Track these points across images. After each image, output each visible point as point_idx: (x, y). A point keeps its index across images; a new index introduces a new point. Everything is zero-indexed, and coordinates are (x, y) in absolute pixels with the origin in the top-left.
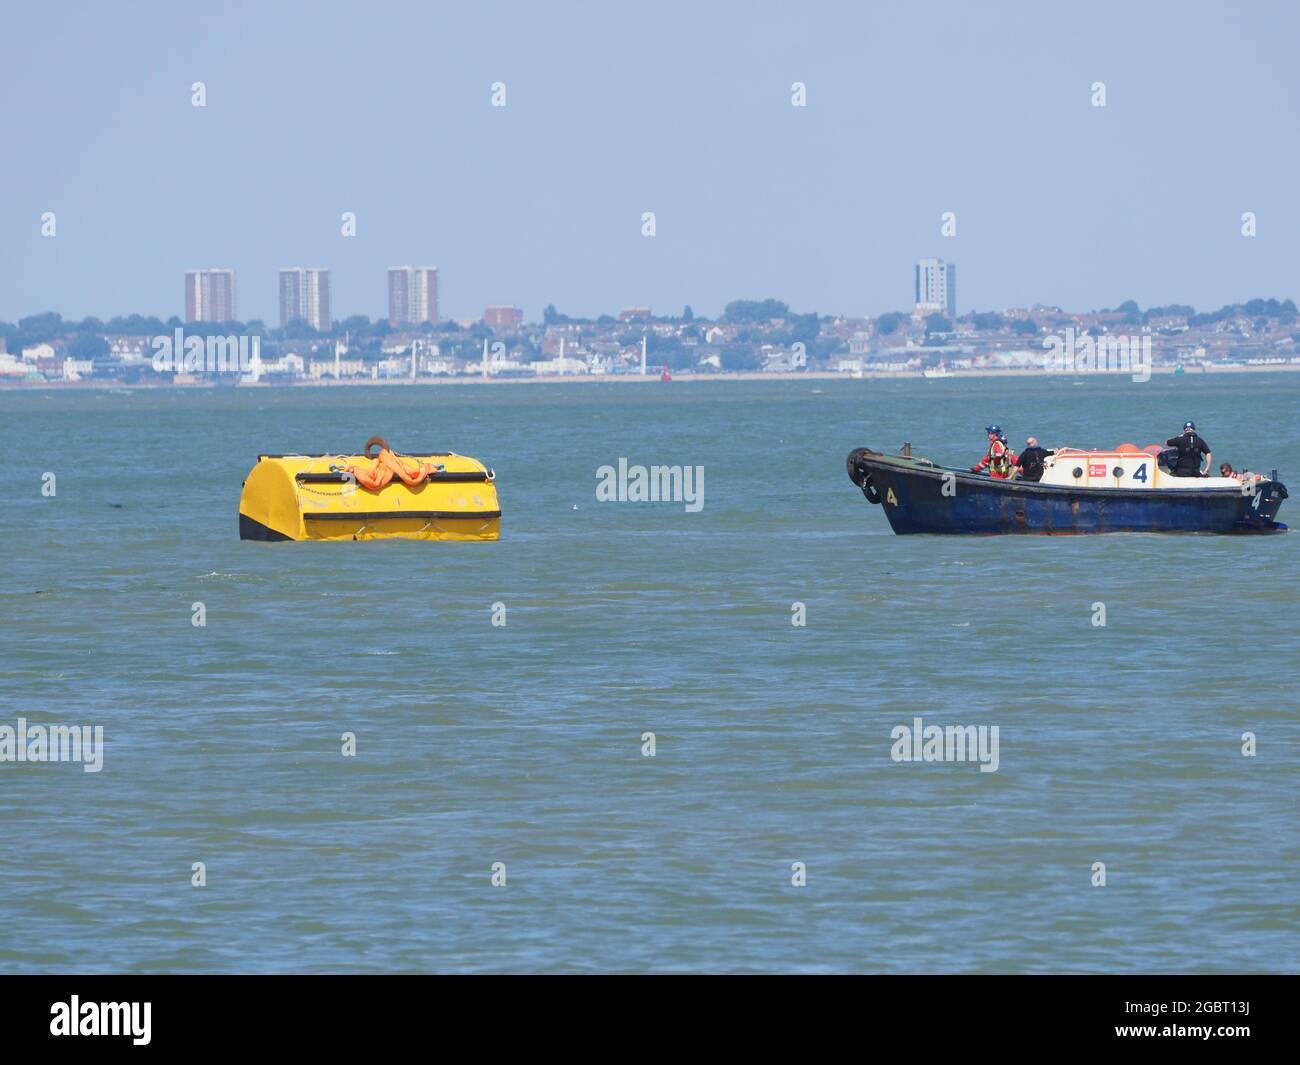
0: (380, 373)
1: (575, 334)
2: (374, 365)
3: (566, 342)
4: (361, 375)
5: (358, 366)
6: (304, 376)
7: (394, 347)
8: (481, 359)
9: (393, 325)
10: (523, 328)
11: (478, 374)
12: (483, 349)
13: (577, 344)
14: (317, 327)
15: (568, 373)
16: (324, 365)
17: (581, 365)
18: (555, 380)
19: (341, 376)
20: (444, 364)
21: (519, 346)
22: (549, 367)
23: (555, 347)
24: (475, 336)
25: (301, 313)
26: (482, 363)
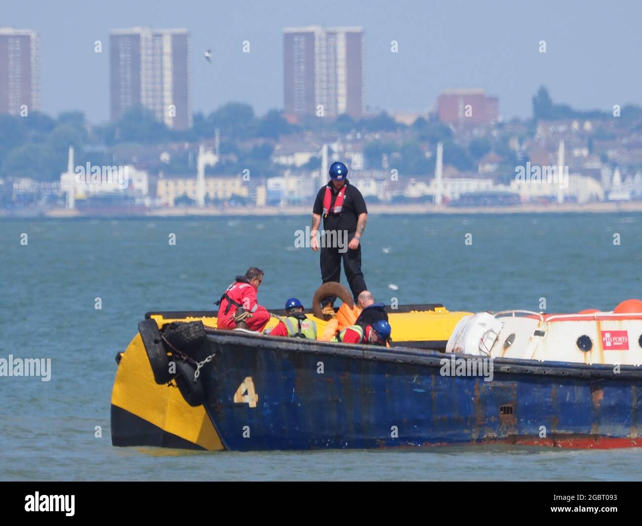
0: (271, 198)
1: (581, 134)
2: (260, 184)
3: (569, 148)
4: (238, 200)
5: (234, 186)
6: (148, 202)
7: (292, 154)
8: (433, 176)
9: (292, 120)
10: (500, 126)
11: (427, 199)
12: (434, 158)
13: (585, 152)
14: (169, 122)
15: (571, 199)
16: (181, 183)
17: (591, 186)
18: (552, 208)
19: (207, 199)
20: (373, 183)
21: (492, 155)
22: (540, 187)
23: (551, 155)
24: (423, 138)
25: (144, 101)
26: (433, 183)
